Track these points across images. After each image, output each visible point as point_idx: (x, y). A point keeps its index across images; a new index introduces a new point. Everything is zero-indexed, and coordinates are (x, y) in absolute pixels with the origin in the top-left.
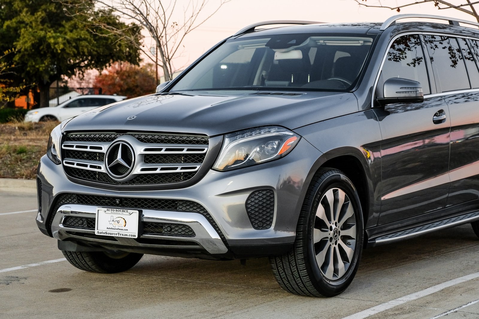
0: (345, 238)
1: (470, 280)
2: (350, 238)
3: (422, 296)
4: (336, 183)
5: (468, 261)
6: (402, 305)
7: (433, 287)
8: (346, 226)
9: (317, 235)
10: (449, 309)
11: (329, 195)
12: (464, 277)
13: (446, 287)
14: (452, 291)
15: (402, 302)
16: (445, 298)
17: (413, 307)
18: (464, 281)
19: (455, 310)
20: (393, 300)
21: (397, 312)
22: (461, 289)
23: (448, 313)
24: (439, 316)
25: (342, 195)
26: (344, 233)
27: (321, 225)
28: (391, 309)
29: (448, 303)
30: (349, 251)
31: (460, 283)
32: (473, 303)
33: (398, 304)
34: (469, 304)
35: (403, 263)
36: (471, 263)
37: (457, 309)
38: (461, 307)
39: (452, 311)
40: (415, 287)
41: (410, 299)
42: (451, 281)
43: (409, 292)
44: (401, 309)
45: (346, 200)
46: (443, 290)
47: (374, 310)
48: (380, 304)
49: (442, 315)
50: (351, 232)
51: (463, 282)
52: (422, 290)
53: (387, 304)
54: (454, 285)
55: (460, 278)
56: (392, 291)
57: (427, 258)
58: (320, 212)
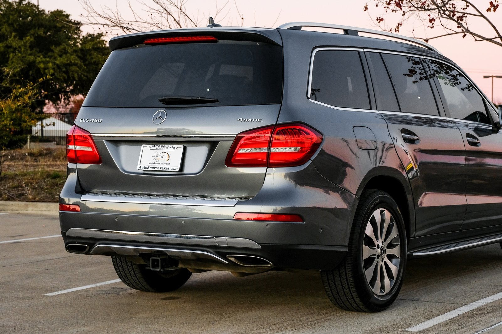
17: (493, 308)
20: (472, 302)
21: (481, 312)
28: (475, 310)
33: (479, 306)
40: (487, 292)
41: (487, 302)
43: (483, 297)
44: (483, 309)
48: (463, 306)
52: (494, 294)
53: (468, 305)
56: (468, 295)
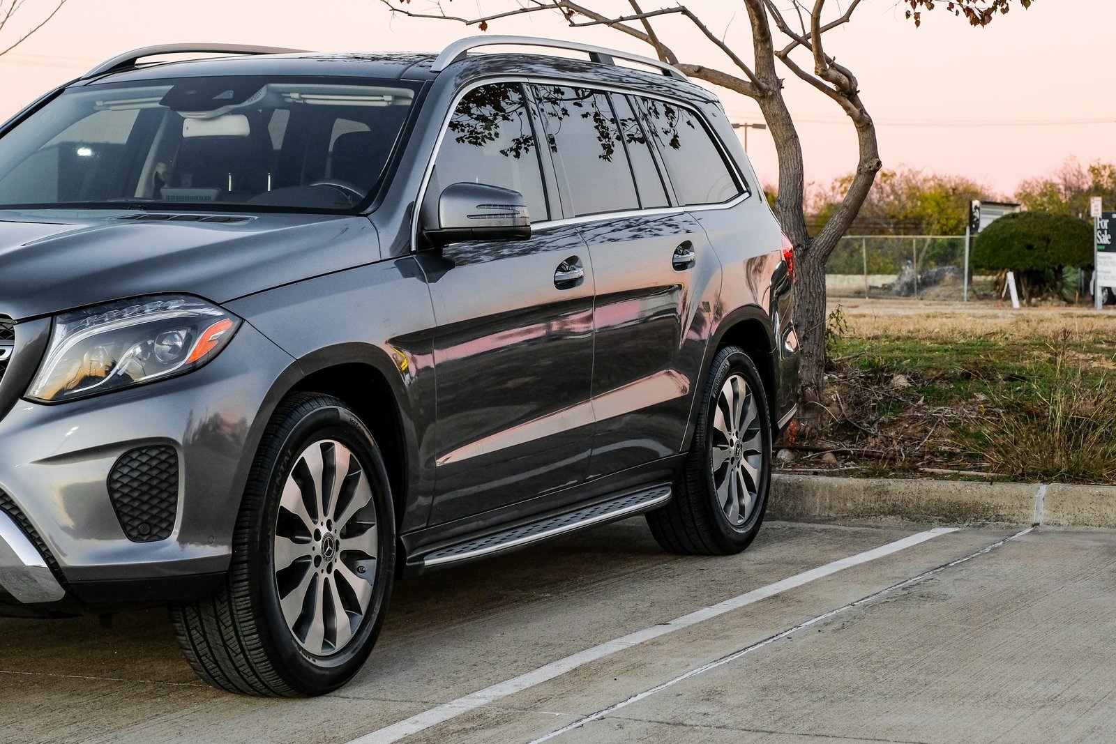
0: (351, 558)
1: (636, 646)
2: (362, 555)
3: (527, 685)
4: (327, 428)
5: (636, 602)
6: (481, 707)
7: (554, 664)
8: (353, 529)
9: (284, 552)
10: (588, 713)
11: (312, 456)
12: (623, 639)
13: (584, 662)
14: (597, 672)
15: (482, 702)
16: (581, 688)
17: (505, 712)
18: (625, 647)
19: (599, 716)
20: (461, 696)
21: (468, 726)
22: (615, 666)
23: (584, 721)
24: (565, 729)
25: (342, 455)
26: (347, 545)
27: (292, 527)
28: (457, 719)
29: (584, 699)
30: (360, 586)
31: (614, 653)
32: (640, 697)
33: (472, 707)
34: (633, 700)
35: (490, 610)
36: (643, 606)
37: (605, 713)
38: (613, 706)
39: (593, 717)
40: (514, 665)
41: (499, 694)
42: (595, 648)
43: (500, 679)
44: (480, 716)
45: (352, 469)
46: (575, 670)
47: (417, 722)
48: (432, 707)
49: (569, 728)
50: (367, 542)
51: (622, 650)
52: (530, 671)
53: (447, 706)
54: (601, 658)
55: (615, 641)
56: (461, 675)
57: (546, 597)
58: (291, 496)
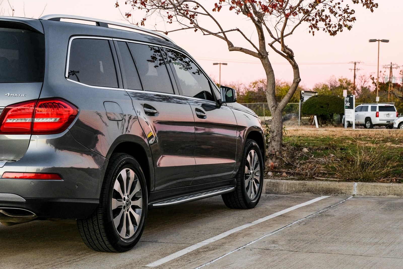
1: (245, 229)
3: (217, 239)
5: (238, 217)
6: (206, 245)
7: (223, 234)
10: (239, 246)
12: (240, 227)
13: (231, 233)
14: (236, 236)
15: (206, 244)
16: (234, 240)
17: (214, 246)
18: (242, 229)
19: (243, 247)
20: (199, 242)
21: (205, 250)
22: (241, 234)
23: (239, 249)
24: (234, 251)
28: (201, 248)
29: (237, 243)
31: (240, 231)
32: (253, 242)
33: (203, 245)
34: (251, 243)
35: (194, 219)
36: (241, 218)
37: (244, 247)
38: (246, 245)
39: (241, 248)
40: (210, 234)
41: (210, 242)
42: (233, 229)
43: (208, 238)
44: (207, 247)
46: (230, 235)
47: (189, 249)
48: (192, 245)
49: (236, 250)
51: (241, 230)
52: (216, 236)
53: (196, 245)
54: (236, 232)
55: (238, 227)
56: (195, 237)
57: (209, 216)
